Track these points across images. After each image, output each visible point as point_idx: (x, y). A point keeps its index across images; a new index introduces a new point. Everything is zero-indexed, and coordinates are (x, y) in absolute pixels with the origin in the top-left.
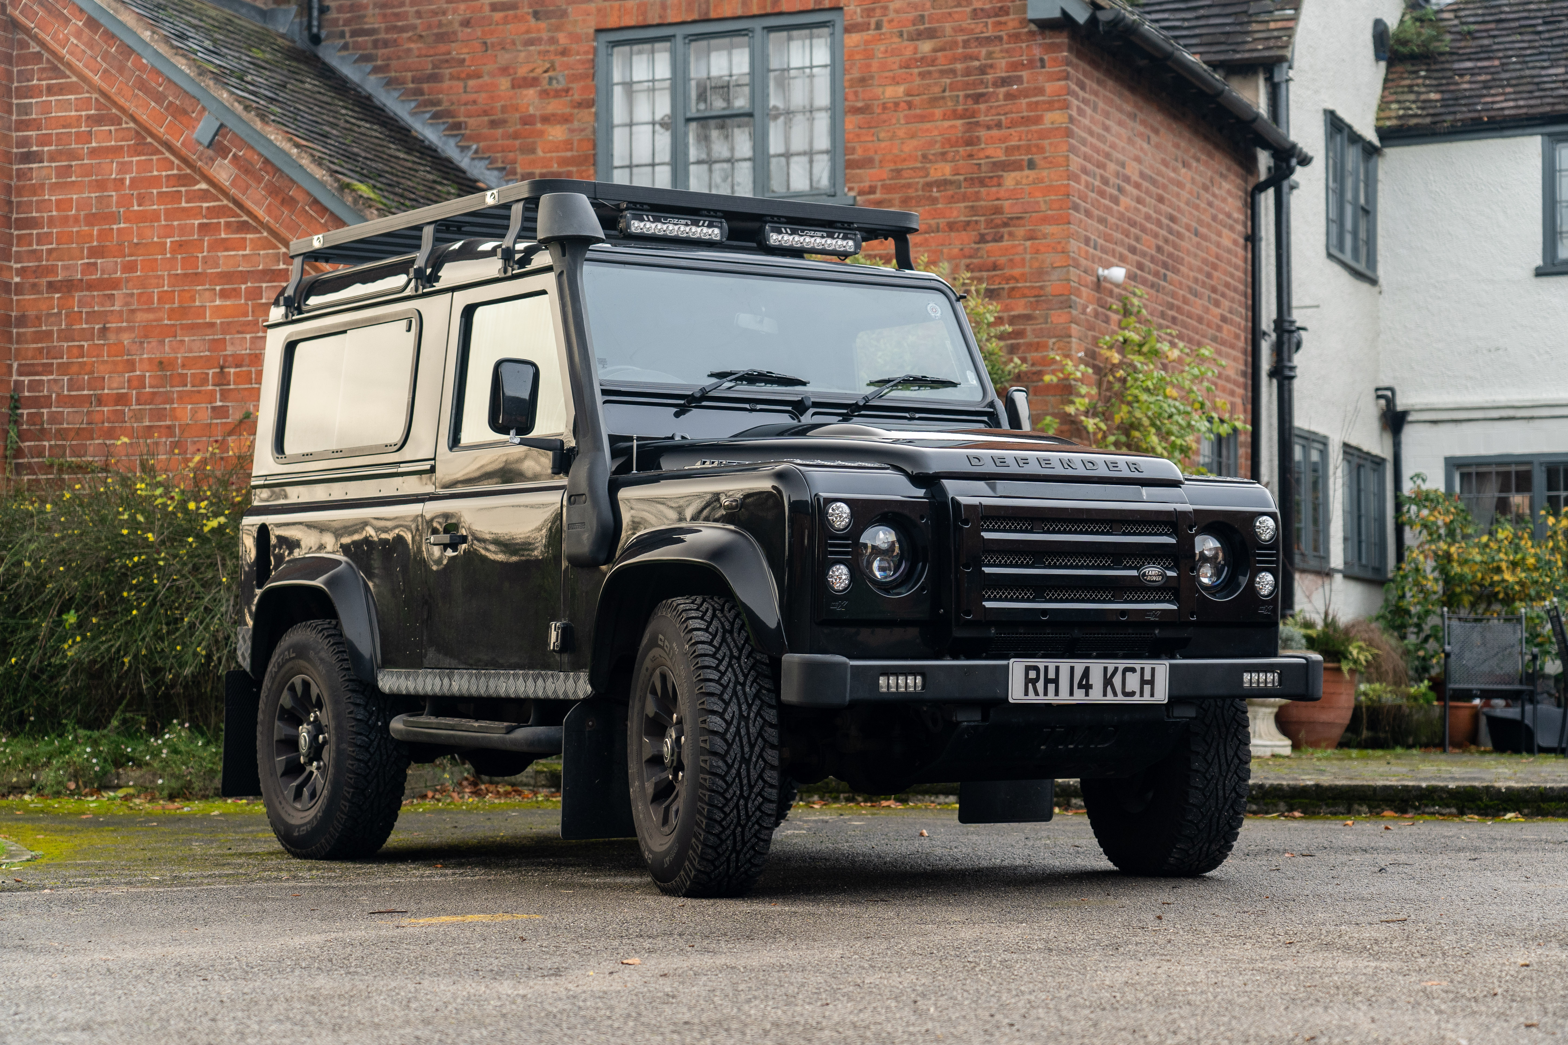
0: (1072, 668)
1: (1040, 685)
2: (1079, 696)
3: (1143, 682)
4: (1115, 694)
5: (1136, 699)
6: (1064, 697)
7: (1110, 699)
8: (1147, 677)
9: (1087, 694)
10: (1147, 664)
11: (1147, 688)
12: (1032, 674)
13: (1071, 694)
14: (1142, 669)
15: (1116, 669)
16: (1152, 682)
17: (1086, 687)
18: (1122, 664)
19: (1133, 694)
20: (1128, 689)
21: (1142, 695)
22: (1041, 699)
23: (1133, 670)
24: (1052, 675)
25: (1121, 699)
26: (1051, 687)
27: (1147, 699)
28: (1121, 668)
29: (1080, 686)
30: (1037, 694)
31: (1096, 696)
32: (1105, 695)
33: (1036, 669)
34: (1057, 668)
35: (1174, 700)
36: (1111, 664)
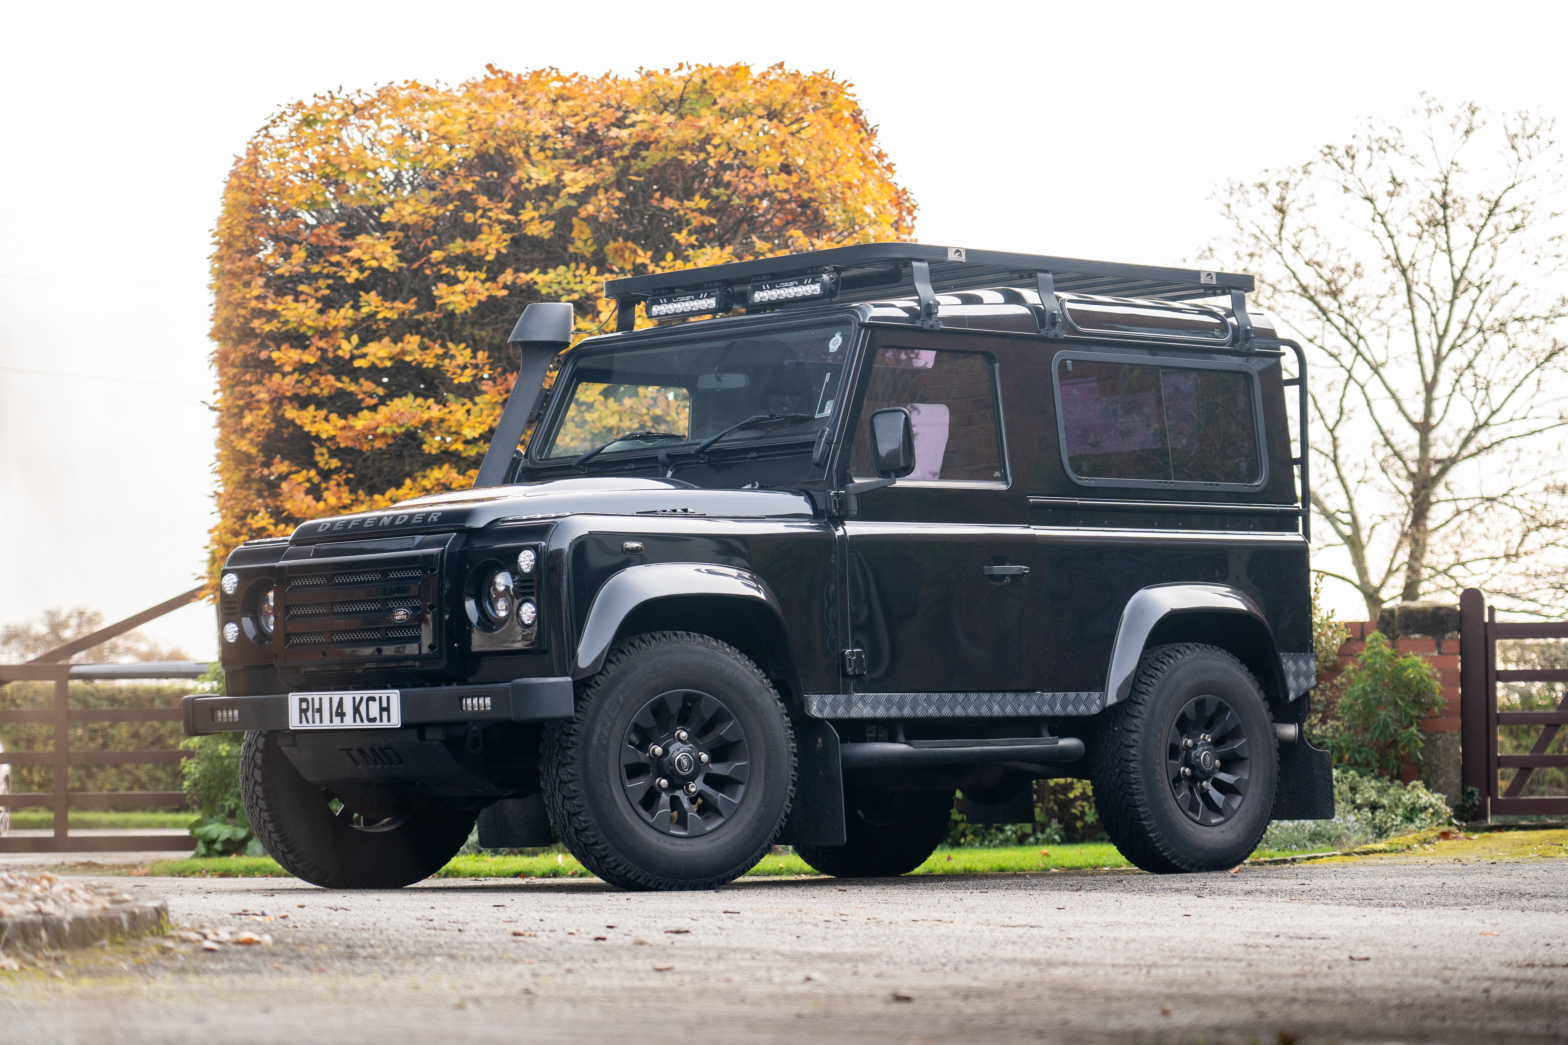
0: (331, 699)
1: (310, 714)
2: (337, 724)
3: (382, 709)
4: (362, 721)
5: (377, 725)
6: (326, 725)
7: (359, 725)
8: (385, 705)
9: (342, 721)
10: (383, 693)
11: (385, 714)
12: (304, 705)
13: (331, 721)
14: (380, 698)
15: (362, 698)
16: (387, 709)
17: (341, 714)
18: (366, 694)
19: (374, 720)
20: (371, 716)
21: (381, 721)
22: (311, 726)
23: (374, 699)
24: (317, 706)
25: (367, 725)
26: (317, 715)
27: (385, 724)
28: (365, 697)
29: (337, 715)
30: (308, 722)
31: (349, 723)
32: (355, 721)
33: (306, 700)
34: (321, 699)
35: (406, 726)
36: (358, 694)
